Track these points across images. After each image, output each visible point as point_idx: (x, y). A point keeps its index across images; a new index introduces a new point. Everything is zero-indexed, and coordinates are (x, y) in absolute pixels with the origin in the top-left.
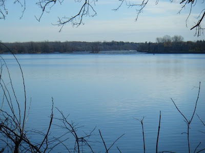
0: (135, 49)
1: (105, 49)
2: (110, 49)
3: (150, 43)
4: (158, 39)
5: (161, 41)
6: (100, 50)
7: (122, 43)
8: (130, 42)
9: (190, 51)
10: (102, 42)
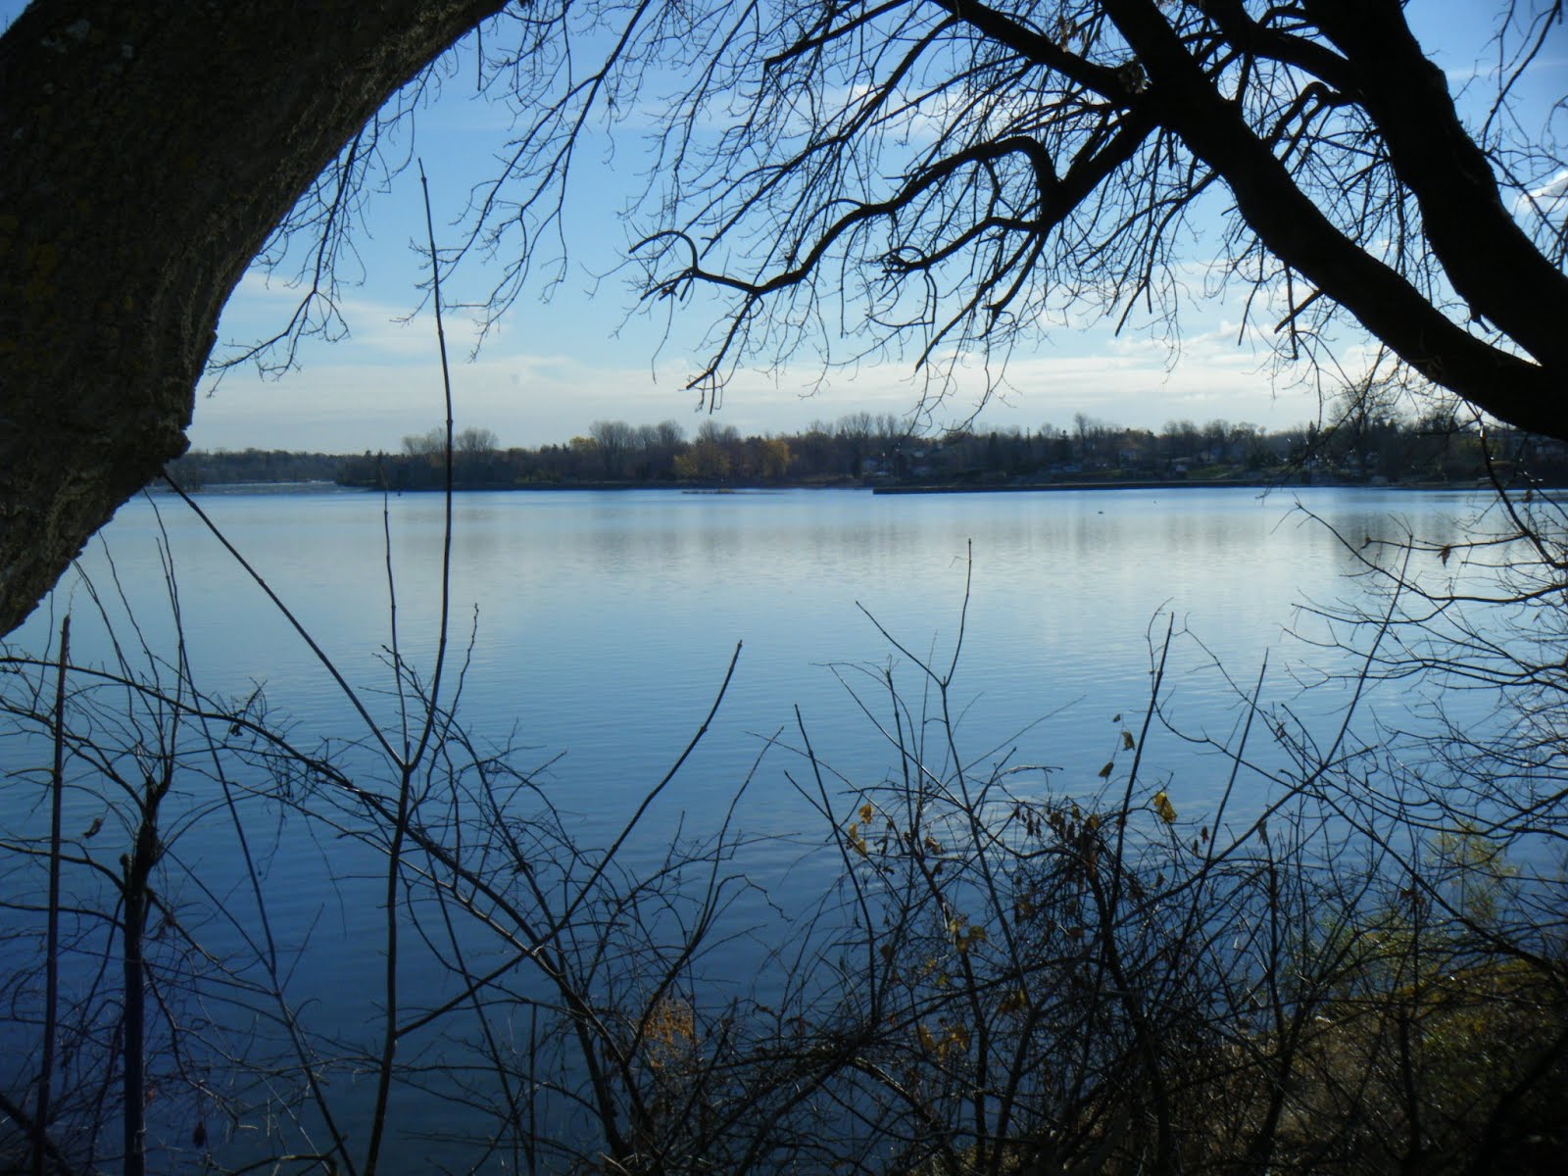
0: (327, 478)
1: (224, 479)
2: (241, 478)
3: (380, 456)
4: (408, 442)
5: (418, 450)
6: (204, 481)
7: (283, 457)
8: (312, 451)
9: (518, 481)
10: (212, 452)
